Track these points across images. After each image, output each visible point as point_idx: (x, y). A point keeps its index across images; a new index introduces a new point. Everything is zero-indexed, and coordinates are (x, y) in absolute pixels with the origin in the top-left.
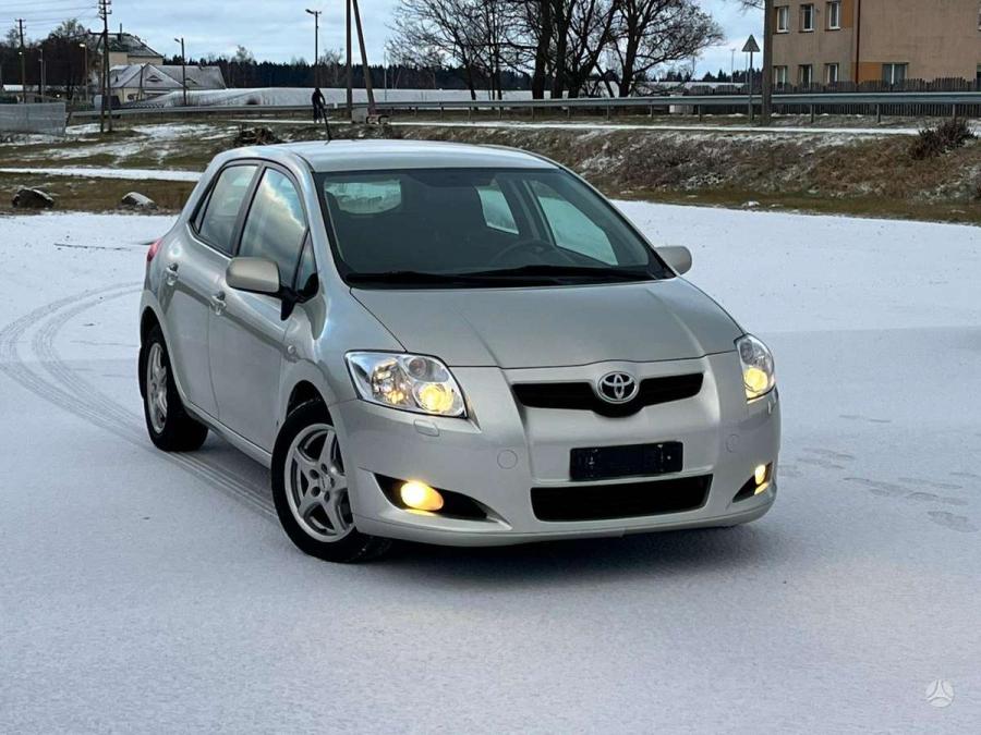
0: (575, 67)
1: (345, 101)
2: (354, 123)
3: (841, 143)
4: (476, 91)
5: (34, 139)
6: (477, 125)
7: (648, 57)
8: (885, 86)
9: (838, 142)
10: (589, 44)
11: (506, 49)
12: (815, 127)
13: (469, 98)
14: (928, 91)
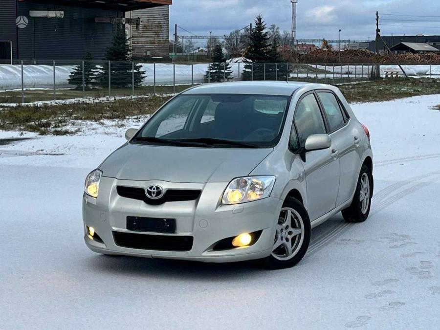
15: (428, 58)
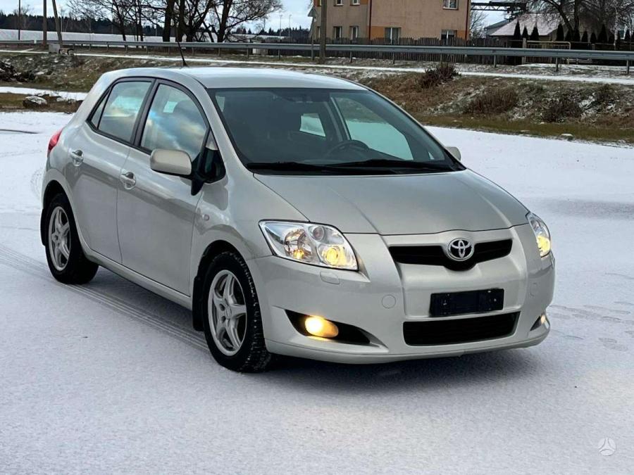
0: (190, 23)
1: (42, 39)
2: (50, 53)
3: (375, 76)
4: (126, 36)
6: (132, 57)
7: (236, 18)
8: (386, 41)
9: (372, 76)
10: (198, 8)
11: (147, 9)
12: (352, 65)
13: (122, 40)
14: (415, 45)
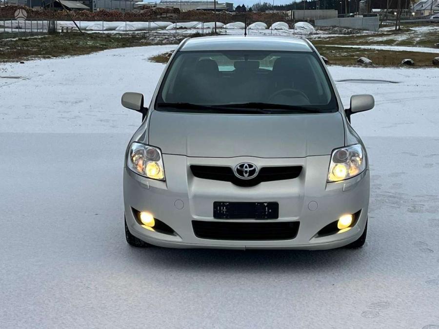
5: (365, 33)
15: (83, 14)
